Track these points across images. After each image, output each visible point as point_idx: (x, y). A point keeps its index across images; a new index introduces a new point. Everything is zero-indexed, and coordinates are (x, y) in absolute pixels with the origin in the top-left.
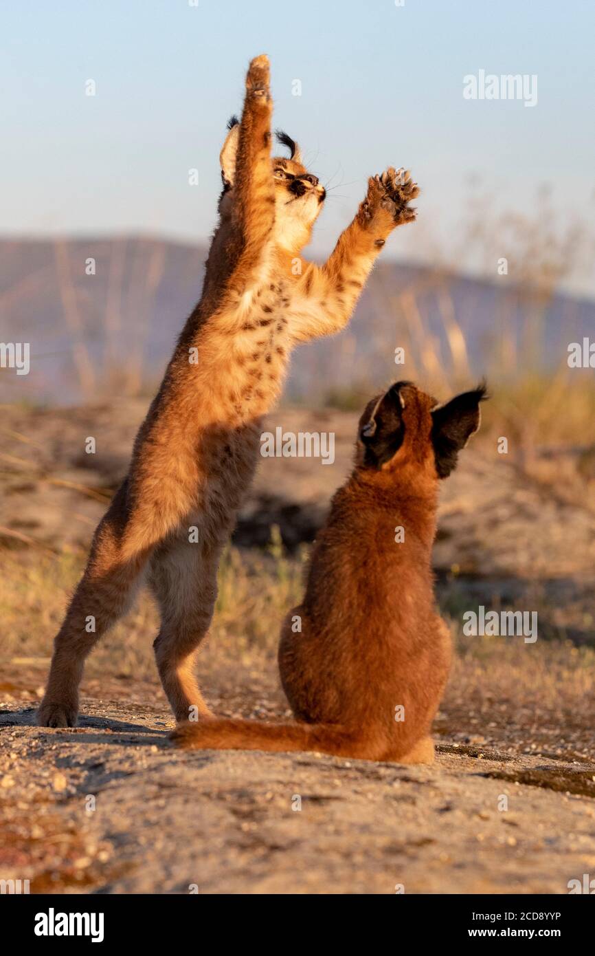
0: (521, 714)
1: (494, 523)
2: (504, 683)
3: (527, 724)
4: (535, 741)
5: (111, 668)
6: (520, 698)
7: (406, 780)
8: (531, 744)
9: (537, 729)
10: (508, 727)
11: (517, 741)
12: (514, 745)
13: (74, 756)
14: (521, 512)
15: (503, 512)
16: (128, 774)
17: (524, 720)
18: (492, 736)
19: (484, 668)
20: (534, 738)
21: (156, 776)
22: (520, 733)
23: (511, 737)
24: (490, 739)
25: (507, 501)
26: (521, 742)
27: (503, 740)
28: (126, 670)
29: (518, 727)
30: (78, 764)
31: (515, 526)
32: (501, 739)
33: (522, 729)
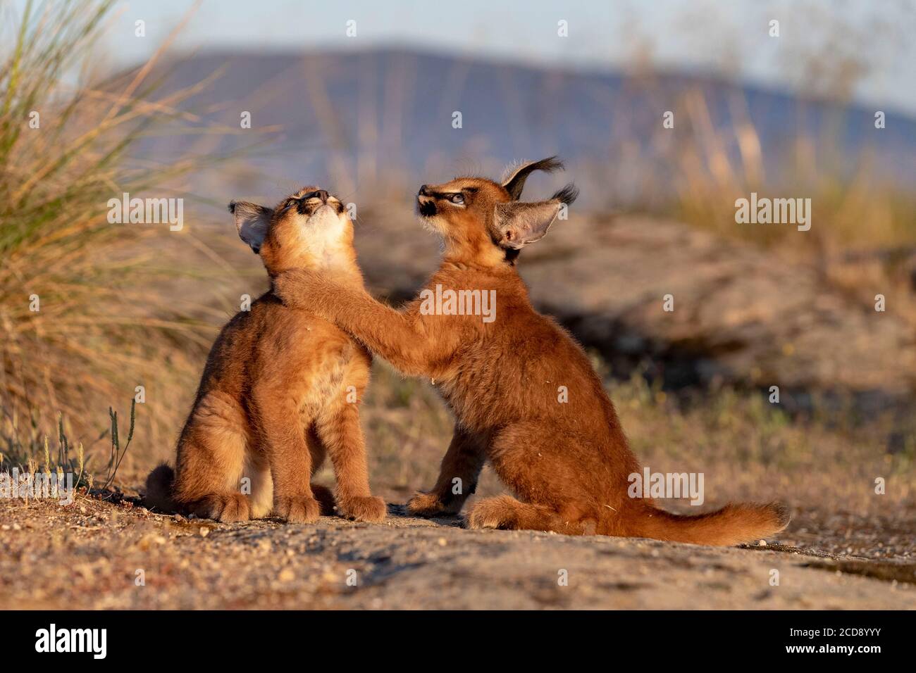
0: (834, 521)
1: (795, 332)
2: (814, 491)
3: (841, 529)
4: (850, 545)
5: (385, 480)
6: (831, 505)
7: (718, 567)
8: (847, 548)
9: (853, 533)
10: (821, 533)
11: (831, 545)
12: (828, 549)
13: (357, 551)
14: (825, 319)
15: (805, 319)
16: (417, 565)
17: (837, 526)
18: (804, 541)
19: (791, 477)
20: (850, 542)
21: (449, 566)
22: (834, 538)
23: (824, 542)
24: (802, 544)
25: (809, 307)
26: (836, 547)
27: (815, 545)
28: (402, 481)
29: (831, 532)
30: (361, 558)
31: (818, 334)
32: (814, 544)
33: (836, 534)
